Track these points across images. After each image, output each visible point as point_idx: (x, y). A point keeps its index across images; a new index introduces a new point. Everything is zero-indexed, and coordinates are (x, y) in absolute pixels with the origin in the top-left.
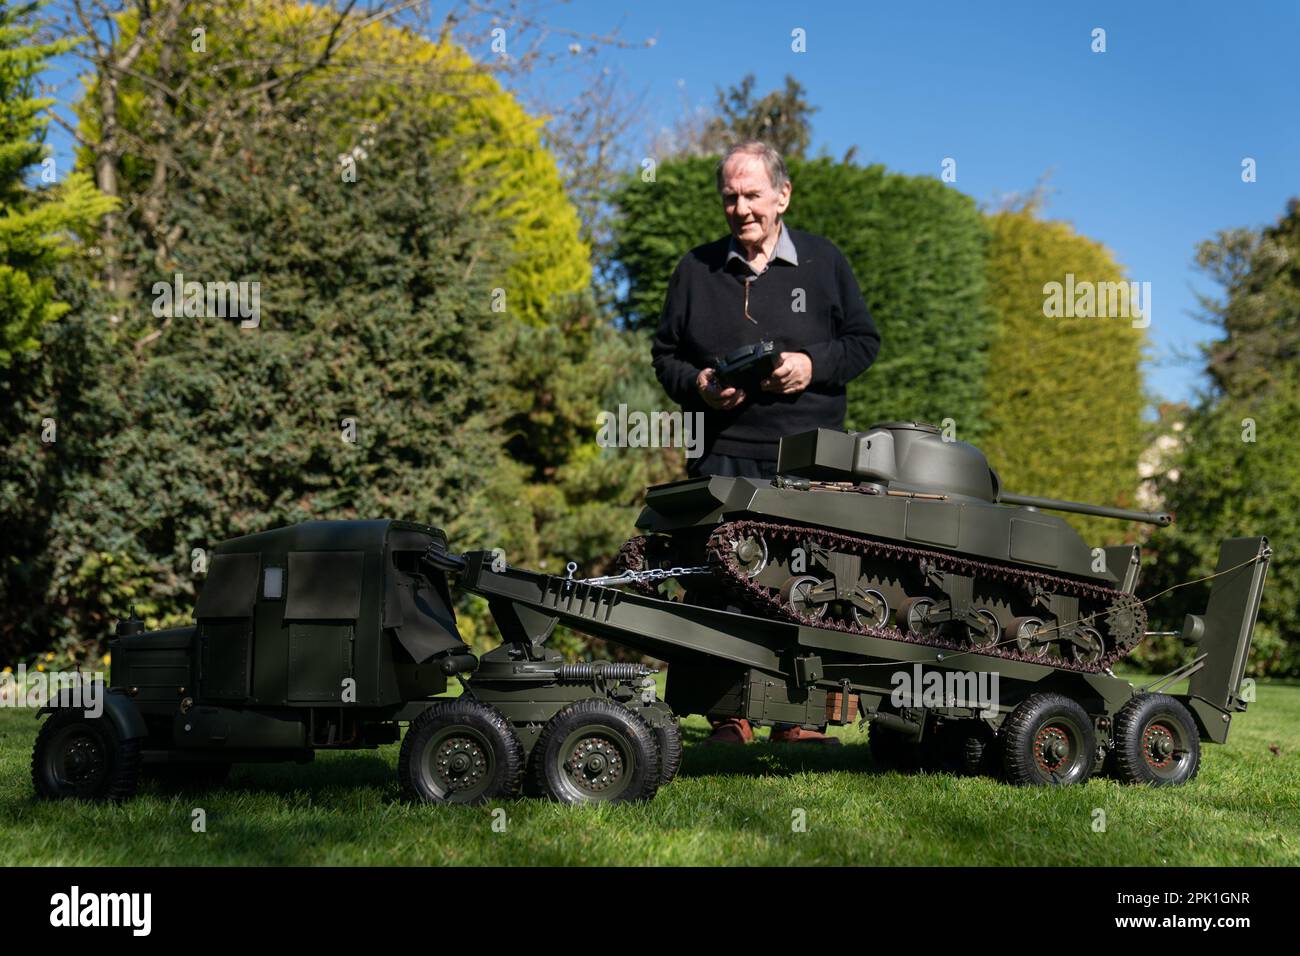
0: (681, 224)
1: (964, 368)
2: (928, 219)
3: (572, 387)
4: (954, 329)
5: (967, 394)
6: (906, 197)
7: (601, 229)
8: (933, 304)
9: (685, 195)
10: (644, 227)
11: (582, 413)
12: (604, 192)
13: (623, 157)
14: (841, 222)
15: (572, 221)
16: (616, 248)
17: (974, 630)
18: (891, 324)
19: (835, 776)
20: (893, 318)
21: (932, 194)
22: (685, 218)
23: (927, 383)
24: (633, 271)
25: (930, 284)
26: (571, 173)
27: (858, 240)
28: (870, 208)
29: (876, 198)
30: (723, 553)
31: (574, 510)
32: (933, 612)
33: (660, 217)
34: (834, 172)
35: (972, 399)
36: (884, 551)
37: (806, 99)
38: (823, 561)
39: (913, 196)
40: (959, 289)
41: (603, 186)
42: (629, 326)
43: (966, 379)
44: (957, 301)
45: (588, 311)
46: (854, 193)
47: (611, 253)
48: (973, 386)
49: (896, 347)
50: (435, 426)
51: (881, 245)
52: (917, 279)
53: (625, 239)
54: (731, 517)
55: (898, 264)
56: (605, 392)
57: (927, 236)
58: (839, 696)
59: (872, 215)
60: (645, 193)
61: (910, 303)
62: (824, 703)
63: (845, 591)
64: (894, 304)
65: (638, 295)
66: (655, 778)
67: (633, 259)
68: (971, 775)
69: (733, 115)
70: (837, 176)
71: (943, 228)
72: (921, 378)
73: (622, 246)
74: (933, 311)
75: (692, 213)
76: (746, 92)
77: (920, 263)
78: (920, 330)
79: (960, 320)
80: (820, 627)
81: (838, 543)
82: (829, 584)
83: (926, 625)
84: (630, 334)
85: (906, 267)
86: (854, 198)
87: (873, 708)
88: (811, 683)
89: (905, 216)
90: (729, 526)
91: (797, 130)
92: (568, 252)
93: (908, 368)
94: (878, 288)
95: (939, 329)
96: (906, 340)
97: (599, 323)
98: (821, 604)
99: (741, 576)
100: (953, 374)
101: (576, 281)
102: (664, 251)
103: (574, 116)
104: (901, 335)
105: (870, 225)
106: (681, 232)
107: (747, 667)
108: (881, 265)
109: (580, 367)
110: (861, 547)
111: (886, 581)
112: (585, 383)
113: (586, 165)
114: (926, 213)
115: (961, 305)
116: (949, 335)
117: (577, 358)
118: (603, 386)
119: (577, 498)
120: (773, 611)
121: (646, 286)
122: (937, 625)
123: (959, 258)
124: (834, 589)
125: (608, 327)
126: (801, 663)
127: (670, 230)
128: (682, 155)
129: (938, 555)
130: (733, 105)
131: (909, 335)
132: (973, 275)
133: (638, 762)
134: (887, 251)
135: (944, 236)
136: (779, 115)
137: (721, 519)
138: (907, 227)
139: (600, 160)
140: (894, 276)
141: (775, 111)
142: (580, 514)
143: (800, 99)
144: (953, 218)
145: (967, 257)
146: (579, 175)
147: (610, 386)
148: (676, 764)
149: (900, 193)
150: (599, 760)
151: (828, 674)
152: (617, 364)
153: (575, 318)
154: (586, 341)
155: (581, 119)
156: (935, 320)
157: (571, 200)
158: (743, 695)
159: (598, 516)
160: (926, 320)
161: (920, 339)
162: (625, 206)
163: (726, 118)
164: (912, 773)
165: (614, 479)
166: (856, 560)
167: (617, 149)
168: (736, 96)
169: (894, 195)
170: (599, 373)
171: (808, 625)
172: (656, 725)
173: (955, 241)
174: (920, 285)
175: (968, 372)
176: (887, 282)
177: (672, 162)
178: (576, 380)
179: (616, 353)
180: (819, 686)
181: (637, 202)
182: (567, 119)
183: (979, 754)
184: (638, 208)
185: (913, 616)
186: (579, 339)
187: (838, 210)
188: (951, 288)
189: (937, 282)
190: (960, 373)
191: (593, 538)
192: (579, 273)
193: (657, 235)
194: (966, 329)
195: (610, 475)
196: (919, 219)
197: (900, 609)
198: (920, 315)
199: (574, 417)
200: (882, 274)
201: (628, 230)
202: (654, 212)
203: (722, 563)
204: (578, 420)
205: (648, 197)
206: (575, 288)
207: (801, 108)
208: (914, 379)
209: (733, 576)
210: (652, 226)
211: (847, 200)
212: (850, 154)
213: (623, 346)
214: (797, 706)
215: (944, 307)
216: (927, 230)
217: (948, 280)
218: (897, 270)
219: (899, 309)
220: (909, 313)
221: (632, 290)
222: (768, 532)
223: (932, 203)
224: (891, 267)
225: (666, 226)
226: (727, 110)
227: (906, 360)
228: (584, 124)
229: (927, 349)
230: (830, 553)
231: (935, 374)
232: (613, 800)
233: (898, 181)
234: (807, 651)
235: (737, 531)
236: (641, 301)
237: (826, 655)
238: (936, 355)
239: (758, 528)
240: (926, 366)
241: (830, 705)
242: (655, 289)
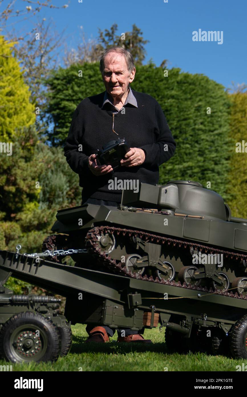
0: (80, 95)
1: (218, 168)
2: (201, 95)
3: (25, 173)
4: (213, 149)
5: (219, 181)
6: (190, 84)
7: (41, 97)
8: (203, 137)
9: (83, 81)
10: (62, 97)
11: (29, 187)
12: (43, 79)
13: (52, 63)
14: (158, 96)
15: (27, 92)
16: (49, 107)
17: (216, 283)
18: (182, 145)
19: (147, 354)
20: (183, 143)
21: (203, 83)
22: (82, 92)
23: (200, 175)
24: (56, 119)
25: (201, 126)
26: (27, 70)
27: (166, 104)
28: (172, 89)
29: (176, 84)
30: (93, 242)
31: (25, 235)
32: (197, 273)
33: (70, 92)
34: (155, 71)
35: (222, 183)
36: (172, 243)
37: (143, 37)
38: (142, 247)
39: (193, 84)
40: (215, 130)
41: (42, 76)
42: (54, 145)
43: (219, 173)
44: (214, 135)
45: (34, 136)
46: (165, 82)
47: (45, 109)
48: (222, 177)
49: (185, 157)
51: (178, 107)
52: (195, 125)
53: (52, 102)
54: (97, 224)
55: (186, 116)
56: (41, 177)
57: (200, 103)
58: (149, 314)
59: (173, 92)
60: (62, 80)
61: (192, 136)
62: (142, 317)
63: (153, 262)
64: (184, 136)
65: (58, 130)
66: (57, 351)
67: (56, 112)
68: (214, 355)
69: (106, 43)
70: (157, 73)
71: (208, 99)
72: (197, 173)
73: (51, 105)
74: (203, 140)
75: (86, 90)
76: (113, 32)
77: (196, 116)
78: (197, 149)
79: (216, 145)
80: (141, 279)
81: (150, 238)
82: (145, 258)
83: (193, 279)
84: (54, 149)
85: (189, 118)
86: (165, 84)
87: (166, 320)
88: (136, 307)
89: (190, 93)
90: (96, 229)
91: (138, 51)
92: (24, 107)
93: (191, 168)
94: (176, 128)
95: (206, 149)
96: (190, 154)
97: (38, 143)
98: (141, 268)
99: (102, 253)
100: (213, 171)
101: (28, 122)
102: (72, 108)
103: (29, 42)
104: (188, 151)
105: (173, 97)
106: (80, 99)
107: (104, 299)
108: (177, 117)
109: (29, 164)
110: (161, 240)
111: (174, 258)
112: (31, 172)
113: (34, 66)
114: (200, 92)
115: (216, 137)
116: (210, 152)
117: (27, 159)
118: (41, 173)
119: (27, 229)
120: (117, 271)
121: (62, 126)
122: (198, 280)
123: (216, 114)
124: (148, 261)
125: (43, 145)
126: (131, 297)
127: (74, 98)
128: (81, 62)
129: (199, 245)
130: (106, 39)
131: (191, 151)
132: (223, 123)
133: (49, 343)
134: (181, 110)
135: (209, 104)
136: (129, 44)
137: (92, 225)
138: (190, 99)
139: (41, 63)
140: (184, 122)
141: (127, 42)
142: (28, 237)
143: (140, 36)
144: (213, 95)
145: (220, 114)
146: (30, 71)
147: (44, 173)
148: (69, 347)
149: (187, 82)
150: (30, 342)
151: (144, 302)
152: (48, 163)
153: (27, 140)
154: (32, 151)
155: (32, 44)
156: (204, 145)
157: (27, 83)
158: (103, 312)
159: (37, 237)
160: (200, 144)
161: (197, 153)
162: (53, 86)
163: (103, 45)
164: (186, 354)
165: (45, 219)
166: (159, 247)
167: (50, 59)
168: (108, 34)
169: (184, 83)
170: (38, 167)
171: (135, 278)
172: (59, 326)
173: (214, 105)
174: (197, 127)
175: (220, 170)
176: (181, 125)
177: (76, 65)
178: (27, 170)
179: (46, 157)
180: (140, 309)
181: (58, 84)
182: (25, 44)
183: (218, 345)
184: (59, 87)
185: (186, 275)
186: (29, 150)
187: (157, 90)
188: (212, 129)
189: (205, 126)
190: (216, 171)
191: (34, 248)
192: (30, 118)
193: (68, 100)
194: (219, 149)
195: (43, 217)
196: (196, 95)
197: (180, 271)
198: (197, 142)
199: (25, 188)
200: (178, 121)
201: (54, 98)
202: (67, 90)
203: (93, 246)
204: (28, 191)
205: (64, 82)
206: (27, 125)
207: (140, 41)
208: (193, 173)
209: (98, 253)
210: (67, 96)
211: (161, 85)
212: (163, 63)
213: (50, 154)
214: (128, 318)
215: (208, 138)
216: (200, 100)
217: (211, 125)
218: (185, 119)
219: (187, 139)
220: (191, 141)
221: (55, 127)
222: (115, 232)
223: (203, 87)
224: (182, 118)
225: (73, 96)
226: (104, 41)
227: (190, 164)
228: (34, 46)
229: (199, 158)
230: (146, 243)
231: (204, 171)
232: (37, 362)
233: (186, 76)
234: (134, 291)
235: (100, 231)
236: (61, 132)
237: (144, 293)
238: (204, 161)
239: (111, 230)
240: (199, 167)
241: (145, 318)
242: (67, 127)
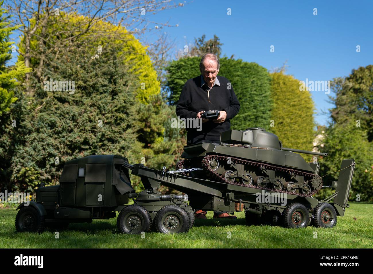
0: (185, 76)
1: (265, 116)
2: (254, 74)
3: (156, 121)
4: (262, 105)
5: (266, 123)
6: (248, 68)
7: (163, 77)
8: (256, 98)
9: (187, 68)
10: (175, 77)
11: (158, 129)
12: (164, 67)
13: (169, 57)
14: (230, 75)
15: (155, 75)
16: (167, 82)
17: (275, 185)
18: (244, 103)
19: (238, 226)
20: (245, 102)
21: (255, 68)
22: (187, 74)
23: (254, 120)
24: (172, 89)
25: (255, 92)
26: (154, 62)
27: (235, 80)
28: (238, 71)
29: (240, 68)
30: (206, 164)
31: (156, 156)
32: (264, 180)
33: (180, 74)
34: (228, 61)
35: (267, 124)
36: (251, 163)
37: (220, 41)
38: (234, 166)
39: (250, 68)
40: (263, 94)
41: (163, 65)
42: (170, 104)
43: (265, 119)
44: (262, 97)
45: (160, 100)
46: (233, 67)
47: (166, 84)
48: (267, 121)
49: (246, 110)
50: (118, 132)
51: (241, 81)
52: (251, 91)
53: (170, 80)
54: (208, 154)
55: (246, 87)
56: (165, 123)
57: (254, 79)
58: (238, 204)
59: (239, 73)
60: (175, 67)
61: (249, 98)
62: (234, 206)
63: (240, 174)
64: (245, 98)
65: (173, 96)
66: (188, 226)
67: (172, 86)
68: (275, 226)
69: (199, 46)
70: (229, 62)
71: (259, 77)
72: (253, 119)
73: (169, 82)
74: (256, 100)
75: (189, 72)
76: (203, 39)
77: (252, 87)
78: (252, 105)
79: (263, 102)
80: (233, 185)
81: (238, 161)
82: (236, 172)
83: (262, 184)
84: (171, 106)
85: (248, 88)
86: (234, 69)
87: (248, 207)
88: (231, 200)
89: (248, 73)
90: (208, 156)
91: (217, 50)
92: (154, 84)
93: (249, 116)
94: (241, 93)
95: (258, 105)
96: (249, 108)
97: (163, 103)
98: (233, 178)
99: (211, 170)
100: (262, 117)
101: (156, 92)
102: (181, 83)
103: (155, 46)
104: (247, 107)
105: (238, 76)
106: (186, 78)
107: (213, 196)
108: (241, 87)
109: (157, 116)
110: (244, 162)
111: (251, 172)
112: (159, 120)
113: (158, 60)
114: (254, 73)
115: (263, 98)
116: (260, 106)
117: (157, 113)
118: (164, 121)
119: (157, 153)
120: (220, 180)
121: (175, 93)
122: (265, 184)
123: (263, 85)
124: (237, 174)
125: (165, 104)
126: (228, 195)
127: (182, 77)
128: (185, 57)
129: (265, 164)
130: (199, 43)
131: (249, 106)
132: (267, 90)
133: (184, 222)
134: (243, 83)
135: (259, 79)
136: (212, 46)
137: (205, 155)
138: (248, 76)
139: (162, 58)
140: (245, 90)
141: (211, 45)
142: (158, 157)
143: (218, 41)
144: (261, 74)
145: (265, 85)
146: (156, 62)
147: (166, 121)
148: (193, 223)
149: (247, 67)
150: (173, 221)
151: (236, 197)
152: (168, 115)
153: (156, 102)
154: (159, 109)
155: (157, 47)
156: (256, 102)
157: (155, 69)
158: (212, 203)
159: (163, 157)
160: (254, 102)
161: (253, 107)
162: (170, 71)
163: (197, 46)
164: (259, 225)
166: (243, 166)
167: (167, 55)
168: (200, 41)
169: (245, 68)
170: (163, 117)
171: (230, 184)
172: (188, 212)
173: (262, 80)
174: (252, 92)
175: (266, 117)
176: (243, 92)
177: (183, 58)
178: (156, 119)
179: (168, 112)
180: (233, 201)
181: (173, 70)
182: (153, 47)
183: (277, 220)
184: (173, 71)
185: (259, 181)
186: (157, 108)
187: (229, 72)
188: (261, 93)
189: (257, 92)
190: (263, 117)
191: (162, 163)
192: (157, 89)
193: (179, 79)
194: (265, 105)
195: (166, 146)
196: (252, 74)
197: (255, 180)
198: (252, 101)
199: (156, 130)
200: (242, 90)
201: (170, 77)
202: (178, 73)
203: (206, 167)
204: (157, 131)
205: (176, 68)
206: (156, 94)
207: (218, 44)
208: (251, 119)
209: (209, 170)
210: (178, 76)
211: (232, 69)
212: (232, 57)
213: (170, 110)
214: (227, 207)
215: (259, 99)
216: (254, 77)
217: (260, 91)
218: (246, 88)
219: (247, 99)
220: (249, 100)
221: (171, 94)
222: (219, 158)
223: (255, 70)
224: (244, 87)
225: (182, 76)
226: (198, 44)
227: (249, 113)
228: (158, 48)
229: (254, 110)
230: (236, 164)
231: (257, 117)
232: (177, 233)
233: (246, 64)
234: (230, 191)
235: (210, 158)
236: (175, 97)
237: (235, 192)
238: (257, 112)
239: (216, 157)
240: (254, 115)
241: (236, 206)
242: (178, 94)
